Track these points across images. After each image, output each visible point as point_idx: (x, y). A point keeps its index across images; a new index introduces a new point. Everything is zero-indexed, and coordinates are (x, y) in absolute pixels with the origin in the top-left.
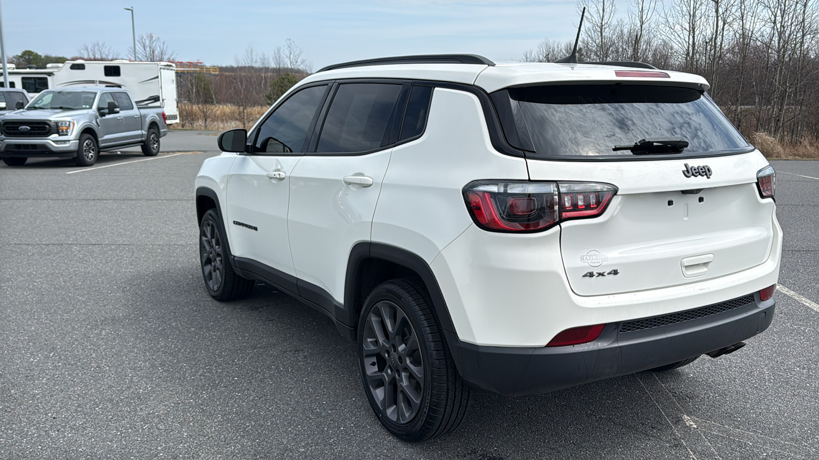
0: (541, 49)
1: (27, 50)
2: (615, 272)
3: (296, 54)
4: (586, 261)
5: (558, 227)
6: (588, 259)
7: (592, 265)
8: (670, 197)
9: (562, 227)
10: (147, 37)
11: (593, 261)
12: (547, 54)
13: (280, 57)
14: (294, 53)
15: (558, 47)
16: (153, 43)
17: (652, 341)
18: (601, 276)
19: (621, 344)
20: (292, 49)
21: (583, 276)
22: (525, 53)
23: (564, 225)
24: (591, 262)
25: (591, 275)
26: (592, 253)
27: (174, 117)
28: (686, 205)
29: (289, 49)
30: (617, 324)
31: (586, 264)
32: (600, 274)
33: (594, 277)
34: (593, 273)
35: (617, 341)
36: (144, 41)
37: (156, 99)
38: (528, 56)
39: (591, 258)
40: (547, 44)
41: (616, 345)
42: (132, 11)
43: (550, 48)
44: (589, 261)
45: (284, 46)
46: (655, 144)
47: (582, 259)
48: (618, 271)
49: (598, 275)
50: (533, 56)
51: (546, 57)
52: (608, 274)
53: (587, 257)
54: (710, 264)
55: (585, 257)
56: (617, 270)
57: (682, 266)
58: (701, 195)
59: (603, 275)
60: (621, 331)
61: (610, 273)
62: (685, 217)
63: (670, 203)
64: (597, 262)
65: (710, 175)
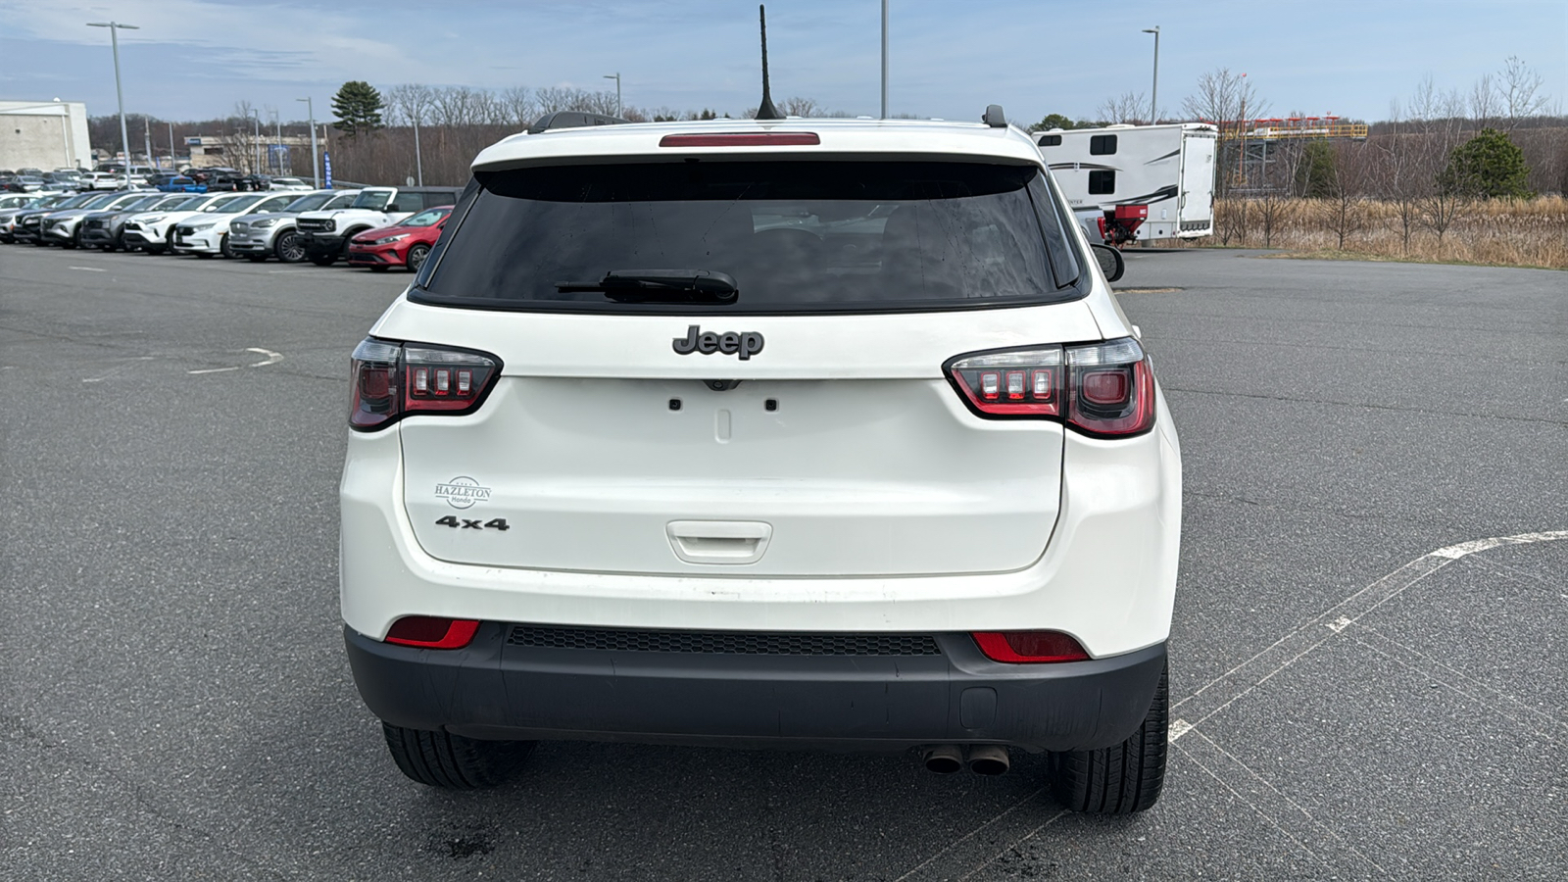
1: (1052, 113)
2: (502, 525)
3: (1526, 86)
4: (446, 495)
5: (397, 427)
6: (450, 492)
7: (454, 503)
8: (674, 393)
9: (404, 427)
10: (1218, 78)
11: (458, 497)
13: (1486, 95)
14: (1523, 85)
16: (1228, 86)
17: (576, 675)
18: (471, 528)
19: (507, 666)
20: (1517, 77)
21: (437, 523)
23: (409, 422)
24: (453, 499)
25: (451, 522)
26: (460, 481)
27: (1204, 225)
28: (727, 414)
30: (503, 626)
31: (443, 501)
32: (469, 524)
33: (459, 528)
34: (454, 518)
35: (501, 657)
36: (1212, 85)
37: (1170, 192)
39: (457, 491)
41: (495, 665)
42: (1157, 33)
44: (451, 496)
46: (645, 283)
47: (438, 489)
48: (507, 524)
49: (465, 524)
52: (486, 525)
53: (449, 488)
54: (760, 543)
55: (444, 488)
56: (504, 521)
57: (672, 537)
58: (772, 394)
59: (474, 525)
60: (510, 641)
61: (490, 525)
62: (721, 437)
63: (675, 405)
64: (466, 501)
65: (750, 353)
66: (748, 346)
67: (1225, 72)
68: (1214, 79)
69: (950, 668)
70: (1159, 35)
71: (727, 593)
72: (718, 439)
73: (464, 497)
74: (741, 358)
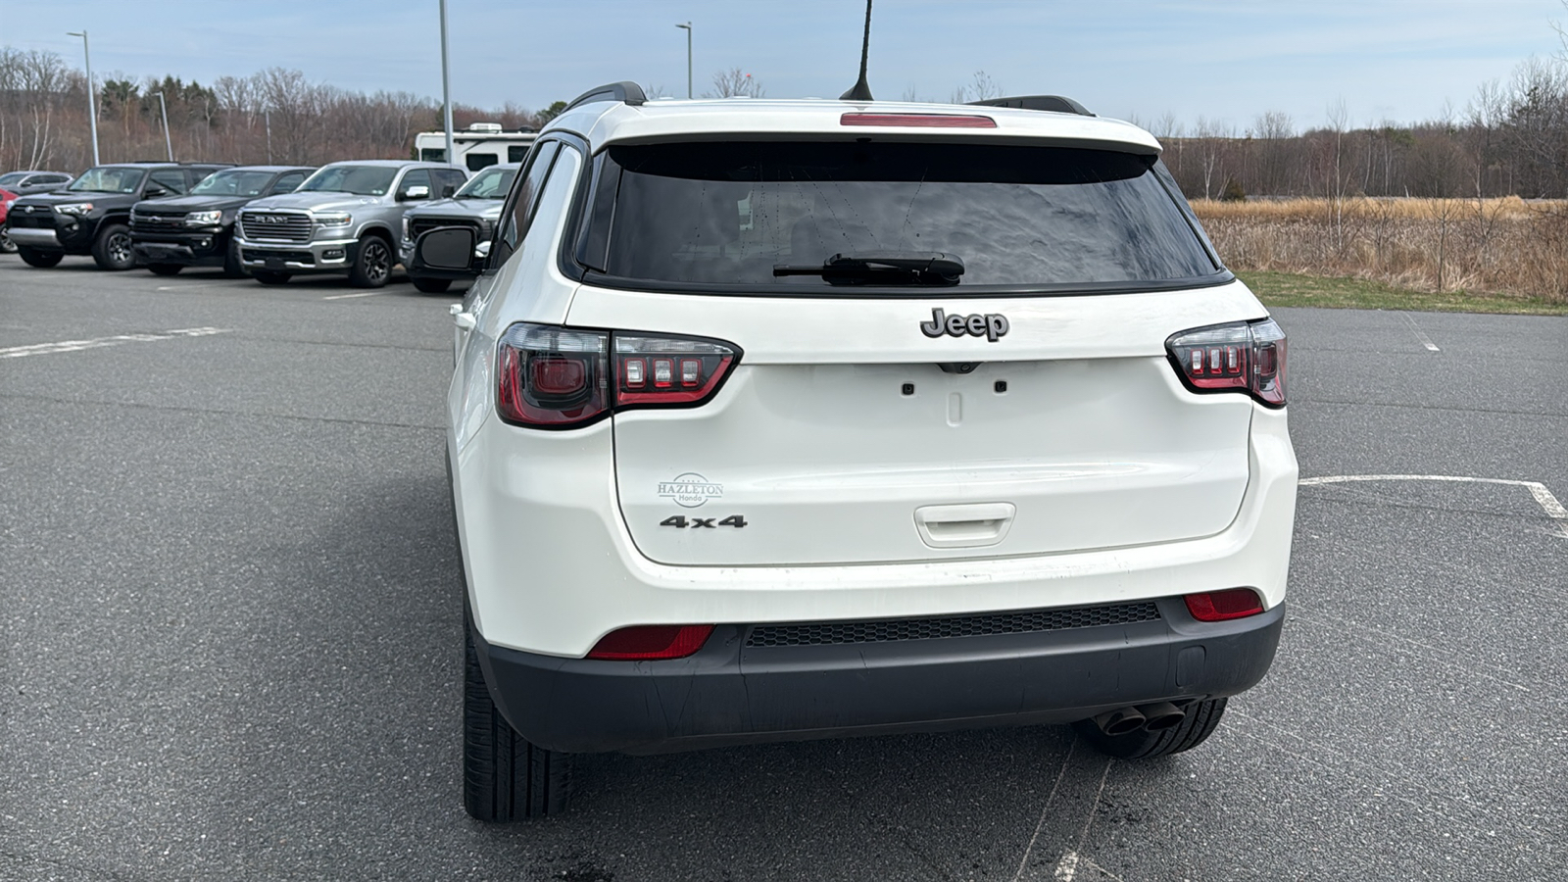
0: (1520, 77)
2: (739, 522)
4: (671, 493)
5: (607, 422)
6: (676, 489)
7: (681, 502)
8: (907, 377)
9: (616, 423)
10: (732, 76)
11: (686, 495)
12: (1533, 87)
15: (1558, 74)
16: (741, 86)
17: (825, 672)
18: (702, 528)
19: (746, 670)
20: (985, 90)
21: (663, 524)
22: (1481, 87)
23: (621, 418)
24: (680, 497)
25: (680, 523)
26: (686, 479)
28: (957, 397)
29: (979, 90)
30: (741, 628)
31: (668, 501)
32: (700, 523)
33: (688, 528)
34: (683, 518)
35: (739, 662)
36: (726, 82)
38: (1489, 92)
39: (684, 489)
40: (1533, 68)
41: (734, 670)
42: (689, 29)
43: (1540, 76)
44: (677, 495)
45: (970, 86)
46: (873, 265)
47: (661, 488)
48: (745, 521)
49: (695, 524)
50: (1499, 93)
51: (1529, 95)
52: (721, 523)
53: (674, 486)
54: (1004, 524)
55: (668, 487)
56: (742, 518)
57: (919, 522)
58: (1001, 378)
59: (707, 524)
60: (750, 643)
61: (724, 523)
62: (952, 421)
63: (908, 389)
64: (695, 498)
65: (998, 335)
66: (992, 328)
67: (738, 72)
68: (728, 77)
69: (1169, 632)
70: (692, 31)
71: (979, 575)
72: (949, 423)
73: (693, 495)
74: (990, 340)
